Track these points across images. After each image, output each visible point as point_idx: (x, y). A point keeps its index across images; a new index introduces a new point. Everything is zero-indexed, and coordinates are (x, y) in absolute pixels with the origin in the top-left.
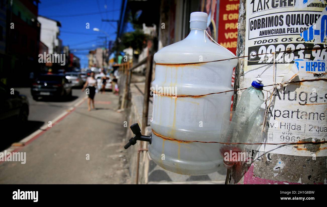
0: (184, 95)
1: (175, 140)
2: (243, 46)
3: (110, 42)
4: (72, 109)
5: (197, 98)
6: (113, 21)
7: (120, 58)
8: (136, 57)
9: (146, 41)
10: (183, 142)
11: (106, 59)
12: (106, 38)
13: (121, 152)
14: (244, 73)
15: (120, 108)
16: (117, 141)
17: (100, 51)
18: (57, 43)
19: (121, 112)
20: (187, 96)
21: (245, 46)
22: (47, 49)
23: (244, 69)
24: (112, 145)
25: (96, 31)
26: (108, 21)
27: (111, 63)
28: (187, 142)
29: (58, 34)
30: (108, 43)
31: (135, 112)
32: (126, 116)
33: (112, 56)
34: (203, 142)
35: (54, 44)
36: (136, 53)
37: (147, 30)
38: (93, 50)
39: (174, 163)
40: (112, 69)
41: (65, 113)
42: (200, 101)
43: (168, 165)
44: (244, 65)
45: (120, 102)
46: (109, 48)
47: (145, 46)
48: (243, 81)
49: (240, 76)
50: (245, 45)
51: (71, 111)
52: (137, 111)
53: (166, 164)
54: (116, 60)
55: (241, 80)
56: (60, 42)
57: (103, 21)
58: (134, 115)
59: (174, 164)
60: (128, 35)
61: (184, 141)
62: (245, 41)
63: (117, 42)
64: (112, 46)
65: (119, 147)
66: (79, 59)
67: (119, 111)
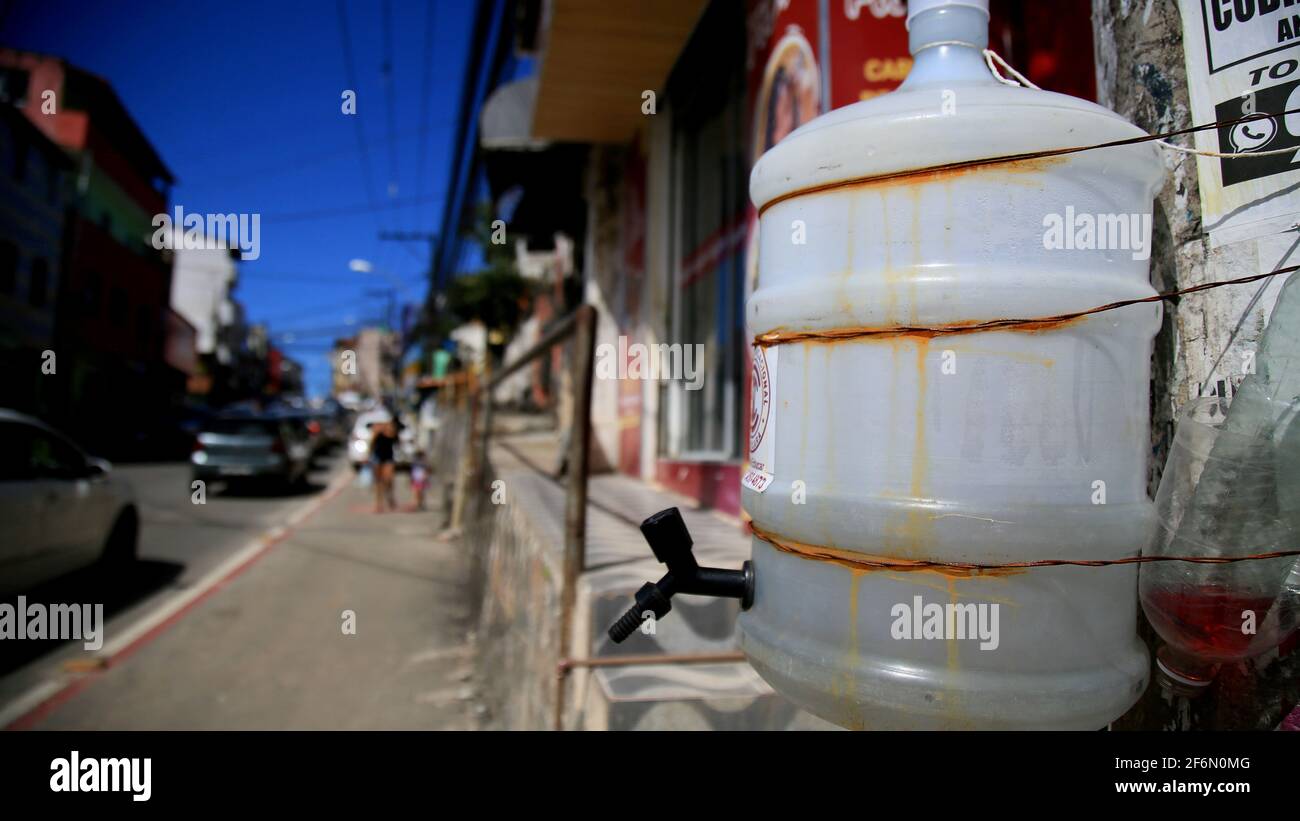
0: (968, 324)
1: (929, 565)
2: (1180, 107)
3: (407, 311)
4: (277, 532)
5: (1038, 331)
6: (416, 237)
7: (442, 359)
8: (496, 352)
9: (531, 300)
10: (976, 571)
11: (392, 364)
12: (390, 294)
13: (467, 680)
14: (1205, 223)
15: (446, 525)
16: (446, 640)
17: (372, 339)
18: (226, 314)
19: (454, 539)
20: (986, 327)
21: (1188, 107)
22: (192, 331)
23: (1203, 205)
24: (432, 654)
25: (359, 273)
26: (400, 237)
27: (410, 379)
28: (994, 569)
29: (232, 286)
30: (398, 312)
31: (520, 528)
32: (471, 550)
33: (414, 356)
34: (1089, 564)
35: (215, 317)
36: (496, 338)
37: (530, 265)
38: (348, 336)
39: (929, 692)
40: (414, 398)
41: (252, 549)
42: (1056, 347)
43: (892, 705)
44: (1197, 191)
45: (448, 506)
46: (404, 327)
47: (528, 314)
48: (1202, 263)
49: (1175, 243)
50: (1186, 102)
51: (276, 541)
52: (528, 524)
53: (882, 703)
54: (426, 367)
55: (1187, 263)
56: (238, 310)
57: (384, 236)
58: (511, 542)
59: (929, 698)
60: (470, 282)
61: (981, 567)
62: (1184, 84)
63: (430, 305)
64: (413, 321)
65: (454, 662)
66: (298, 368)
67: (446, 535)
